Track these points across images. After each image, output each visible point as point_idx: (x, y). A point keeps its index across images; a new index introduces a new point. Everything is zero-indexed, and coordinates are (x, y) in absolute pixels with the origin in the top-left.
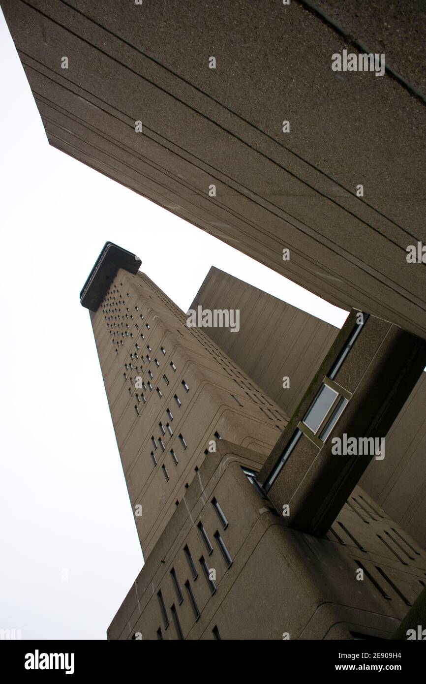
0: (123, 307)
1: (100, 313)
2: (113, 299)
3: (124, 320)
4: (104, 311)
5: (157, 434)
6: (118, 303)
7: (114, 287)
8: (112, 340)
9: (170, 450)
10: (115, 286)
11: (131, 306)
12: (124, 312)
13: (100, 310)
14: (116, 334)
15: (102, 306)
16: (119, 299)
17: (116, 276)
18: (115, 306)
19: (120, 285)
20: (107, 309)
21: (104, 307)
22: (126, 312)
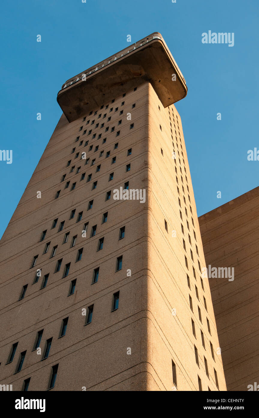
0: (112, 138)
1: (74, 128)
2: (106, 119)
3: (101, 156)
4: (82, 128)
5: (26, 344)
6: (110, 129)
7: (121, 104)
8: (63, 174)
9: (26, 378)
10: (123, 103)
11: (124, 145)
12: (108, 147)
13: (78, 123)
14: (75, 170)
15: (85, 118)
16: (116, 124)
17: (135, 89)
18: (102, 131)
19: (131, 106)
20: (89, 127)
21: (86, 122)
22: (111, 148)
